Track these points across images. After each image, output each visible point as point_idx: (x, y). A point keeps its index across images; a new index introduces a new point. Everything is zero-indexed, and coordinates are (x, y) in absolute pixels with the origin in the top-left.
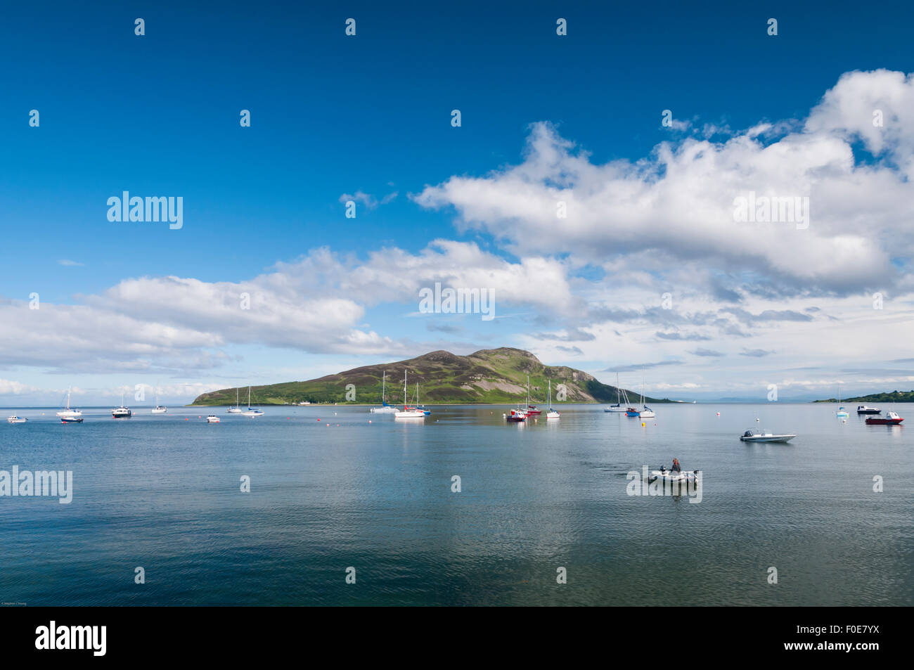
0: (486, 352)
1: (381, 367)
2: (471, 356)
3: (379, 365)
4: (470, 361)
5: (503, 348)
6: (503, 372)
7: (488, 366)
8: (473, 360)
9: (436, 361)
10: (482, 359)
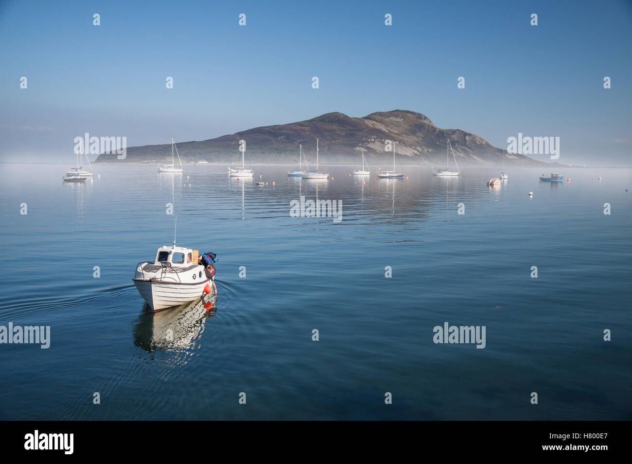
0: (380, 114)
1: (276, 128)
2: (365, 118)
3: (274, 126)
4: (364, 123)
5: (397, 111)
6: (396, 134)
7: (382, 128)
8: (367, 122)
9: (331, 122)
10: (377, 121)
